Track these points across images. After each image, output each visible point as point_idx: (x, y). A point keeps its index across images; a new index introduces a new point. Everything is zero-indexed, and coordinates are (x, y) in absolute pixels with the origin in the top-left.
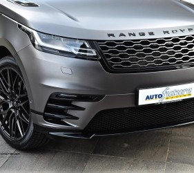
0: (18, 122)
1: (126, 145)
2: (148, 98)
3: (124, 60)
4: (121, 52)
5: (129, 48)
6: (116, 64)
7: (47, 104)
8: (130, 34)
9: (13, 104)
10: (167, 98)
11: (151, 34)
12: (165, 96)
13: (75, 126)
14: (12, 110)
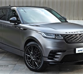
2: (78, 51)
3: (71, 40)
4: (70, 38)
5: (72, 36)
6: (69, 41)
7: (49, 54)
13: (58, 60)
14: (33, 59)
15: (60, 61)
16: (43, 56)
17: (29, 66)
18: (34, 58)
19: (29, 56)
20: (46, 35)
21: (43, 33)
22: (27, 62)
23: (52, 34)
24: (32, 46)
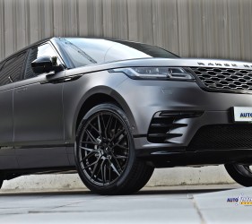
2: (242, 115)
5: (218, 74)
6: (210, 85)
13: (179, 142)
14: (104, 158)
17: (92, 180)
18: (105, 155)
19: (91, 150)
20: (138, 73)
21: (130, 69)
22: (85, 172)
24: (98, 115)
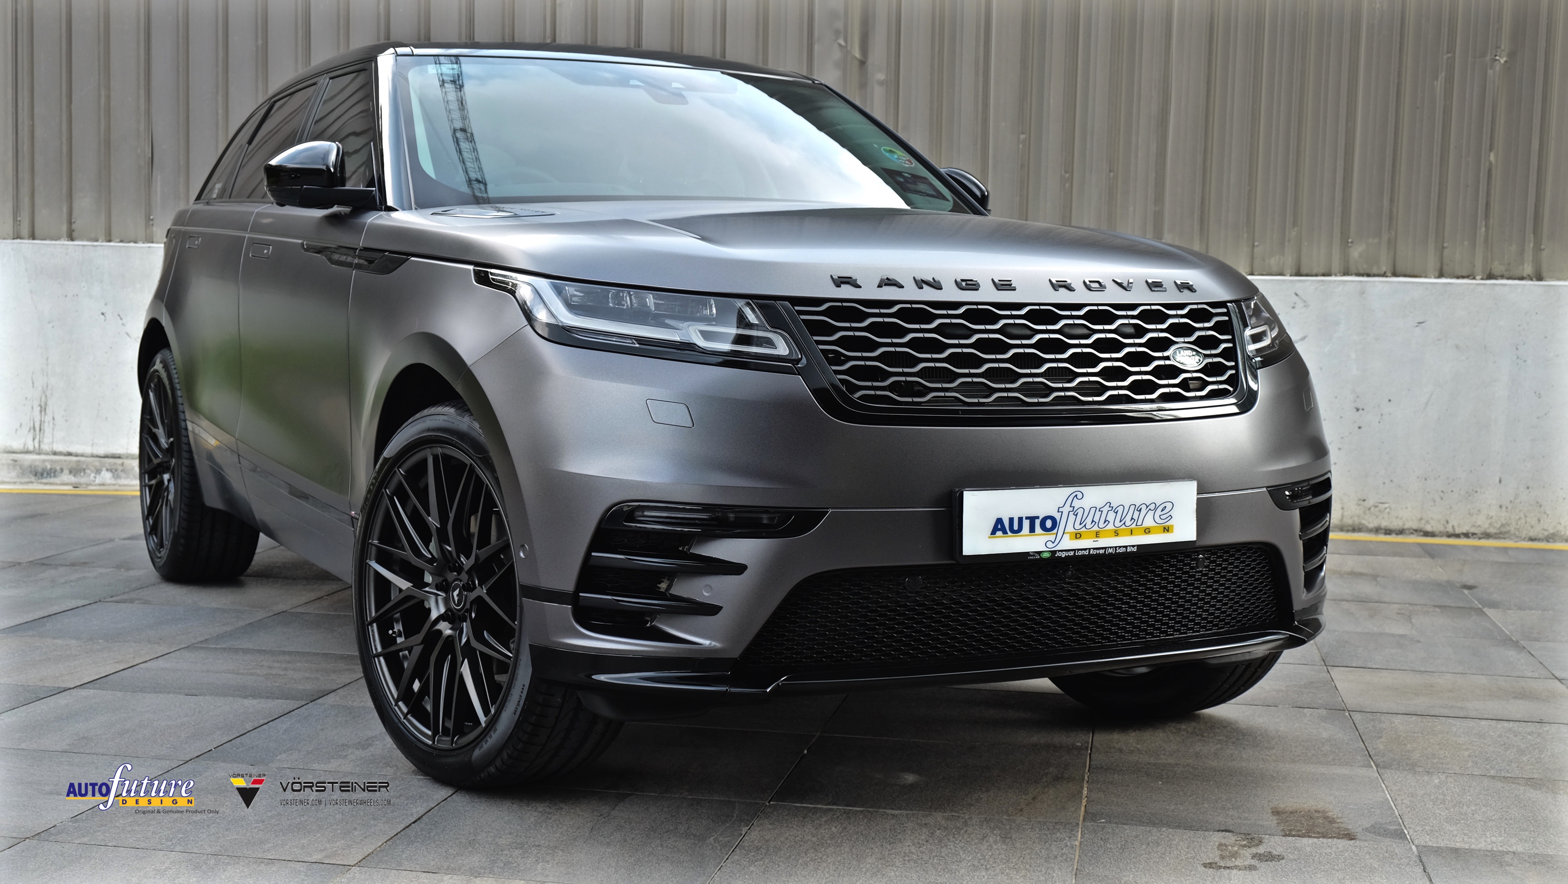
0: (465, 670)
1: (910, 778)
2: (999, 527)
3: (898, 374)
4: (887, 345)
5: (916, 331)
6: (865, 389)
7: (588, 556)
8: (920, 284)
9: (446, 601)
10: (1078, 536)
11: (1004, 286)
12: (1069, 525)
13: (706, 642)
15: (736, 654)
16: (522, 577)
20: (571, 307)
21: (543, 284)
22: (382, 666)
23: (650, 300)
24: (428, 454)
